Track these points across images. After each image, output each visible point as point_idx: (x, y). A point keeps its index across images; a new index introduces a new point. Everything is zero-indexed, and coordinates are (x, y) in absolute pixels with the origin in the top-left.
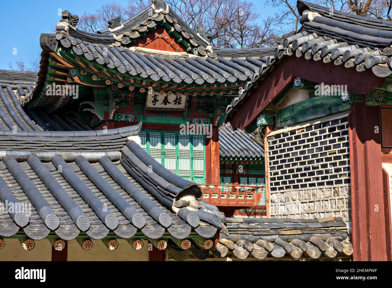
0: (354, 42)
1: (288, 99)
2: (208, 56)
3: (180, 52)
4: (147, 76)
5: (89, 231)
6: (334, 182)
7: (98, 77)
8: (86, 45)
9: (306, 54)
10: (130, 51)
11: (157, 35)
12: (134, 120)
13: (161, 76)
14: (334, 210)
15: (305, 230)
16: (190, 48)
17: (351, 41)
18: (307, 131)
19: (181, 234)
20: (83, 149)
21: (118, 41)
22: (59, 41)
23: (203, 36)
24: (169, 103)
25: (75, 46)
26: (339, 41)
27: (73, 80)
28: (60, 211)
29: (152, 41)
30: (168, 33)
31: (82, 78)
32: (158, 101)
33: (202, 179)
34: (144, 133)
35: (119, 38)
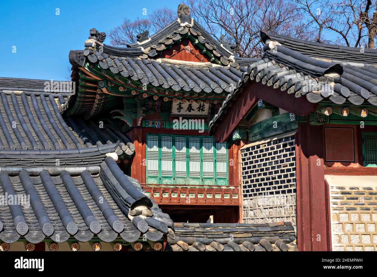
0: (300, 70)
1: (257, 117)
2: (231, 66)
3: (204, 62)
4: (169, 87)
5: (53, 236)
6: (287, 191)
7: (124, 88)
8: (113, 59)
9: (263, 79)
10: (156, 62)
11: (182, 47)
12: (161, 127)
13: (182, 87)
14: (286, 215)
15: (255, 233)
16: (214, 58)
17: (298, 69)
18: (268, 146)
19: (132, 238)
20: (67, 165)
21: (145, 54)
22: (86, 57)
23: (226, 47)
24: (193, 110)
25: (102, 61)
26: (290, 68)
27: (102, 91)
28: (33, 219)
29: (177, 53)
30: (193, 45)
31: (110, 89)
32: (182, 108)
33: (225, 180)
34: (170, 138)
35: (146, 50)
